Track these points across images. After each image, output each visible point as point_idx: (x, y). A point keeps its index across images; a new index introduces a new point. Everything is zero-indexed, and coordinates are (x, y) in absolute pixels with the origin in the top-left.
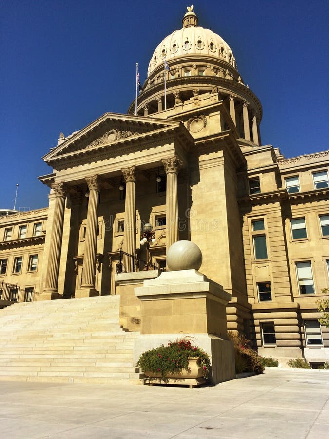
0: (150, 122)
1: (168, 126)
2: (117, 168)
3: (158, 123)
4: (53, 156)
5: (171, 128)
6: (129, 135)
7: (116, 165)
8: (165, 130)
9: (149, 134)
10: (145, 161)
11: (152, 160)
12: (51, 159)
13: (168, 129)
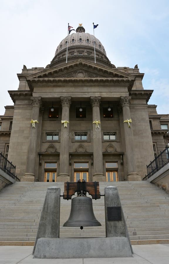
0: (113, 72)
1: (126, 77)
2: (87, 96)
3: (120, 74)
4: (35, 78)
5: (129, 79)
6: (94, 76)
7: (85, 93)
8: (125, 79)
9: (114, 79)
10: (107, 95)
11: (112, 95)
12: (33, 79)
13: (127, 79)
